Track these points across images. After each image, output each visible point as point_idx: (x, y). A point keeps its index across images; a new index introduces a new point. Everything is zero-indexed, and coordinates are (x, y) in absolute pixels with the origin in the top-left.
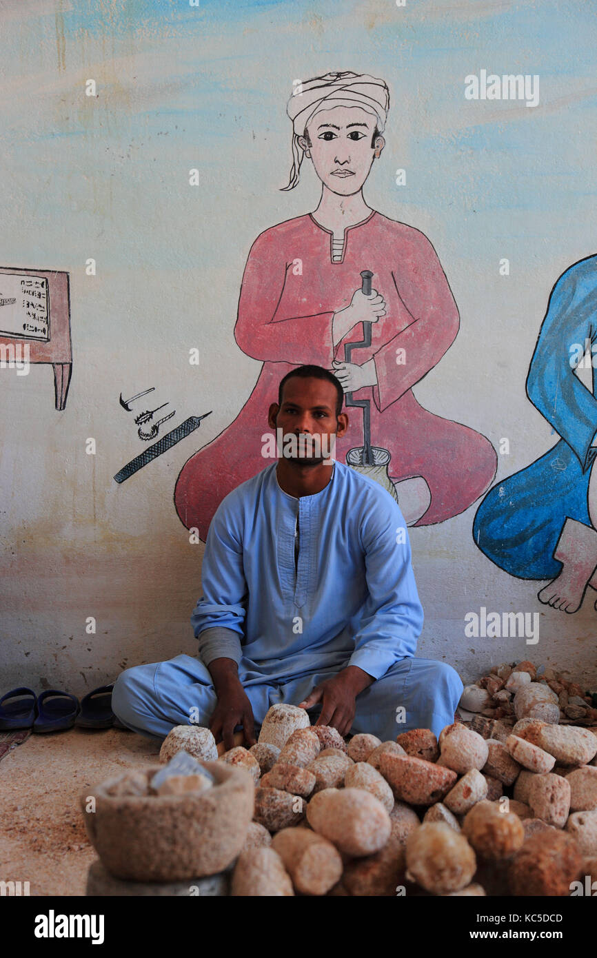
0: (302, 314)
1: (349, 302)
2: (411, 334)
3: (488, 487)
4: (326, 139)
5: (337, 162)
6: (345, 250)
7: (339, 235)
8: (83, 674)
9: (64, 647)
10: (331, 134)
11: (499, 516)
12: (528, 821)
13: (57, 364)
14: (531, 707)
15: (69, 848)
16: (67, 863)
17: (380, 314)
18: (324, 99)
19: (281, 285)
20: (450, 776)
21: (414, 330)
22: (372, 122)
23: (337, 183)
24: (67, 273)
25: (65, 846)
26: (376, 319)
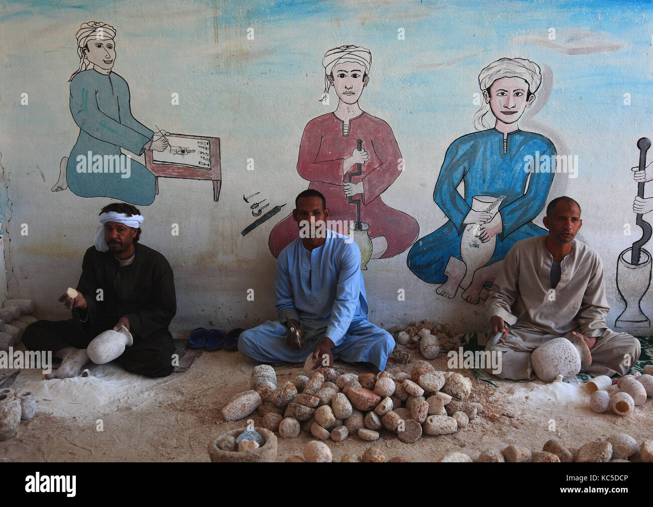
0: (328, 160)
1: (351, 154)
2: (380, 170)
3: (415, 241)
4: (341, 77)
5: (346, 88)
6: (349, 130)
7: (347, 123)
8: (228, 320)
9: (219, 308)
10: (344, 75)
11: (419, 254)
12: (409, 420)
13: (215, 180)
14: (426, 348)
15: (215, 423)
16: (214, 431)
17: (365, 160)
18: (340, 58)
19: (319, 145)
20: (377, 399)
21: (382, 168)
22: (363, 69)
23: (346, 98)
24: (219, 138)
25: (214, 422)
26: (364, 162)
